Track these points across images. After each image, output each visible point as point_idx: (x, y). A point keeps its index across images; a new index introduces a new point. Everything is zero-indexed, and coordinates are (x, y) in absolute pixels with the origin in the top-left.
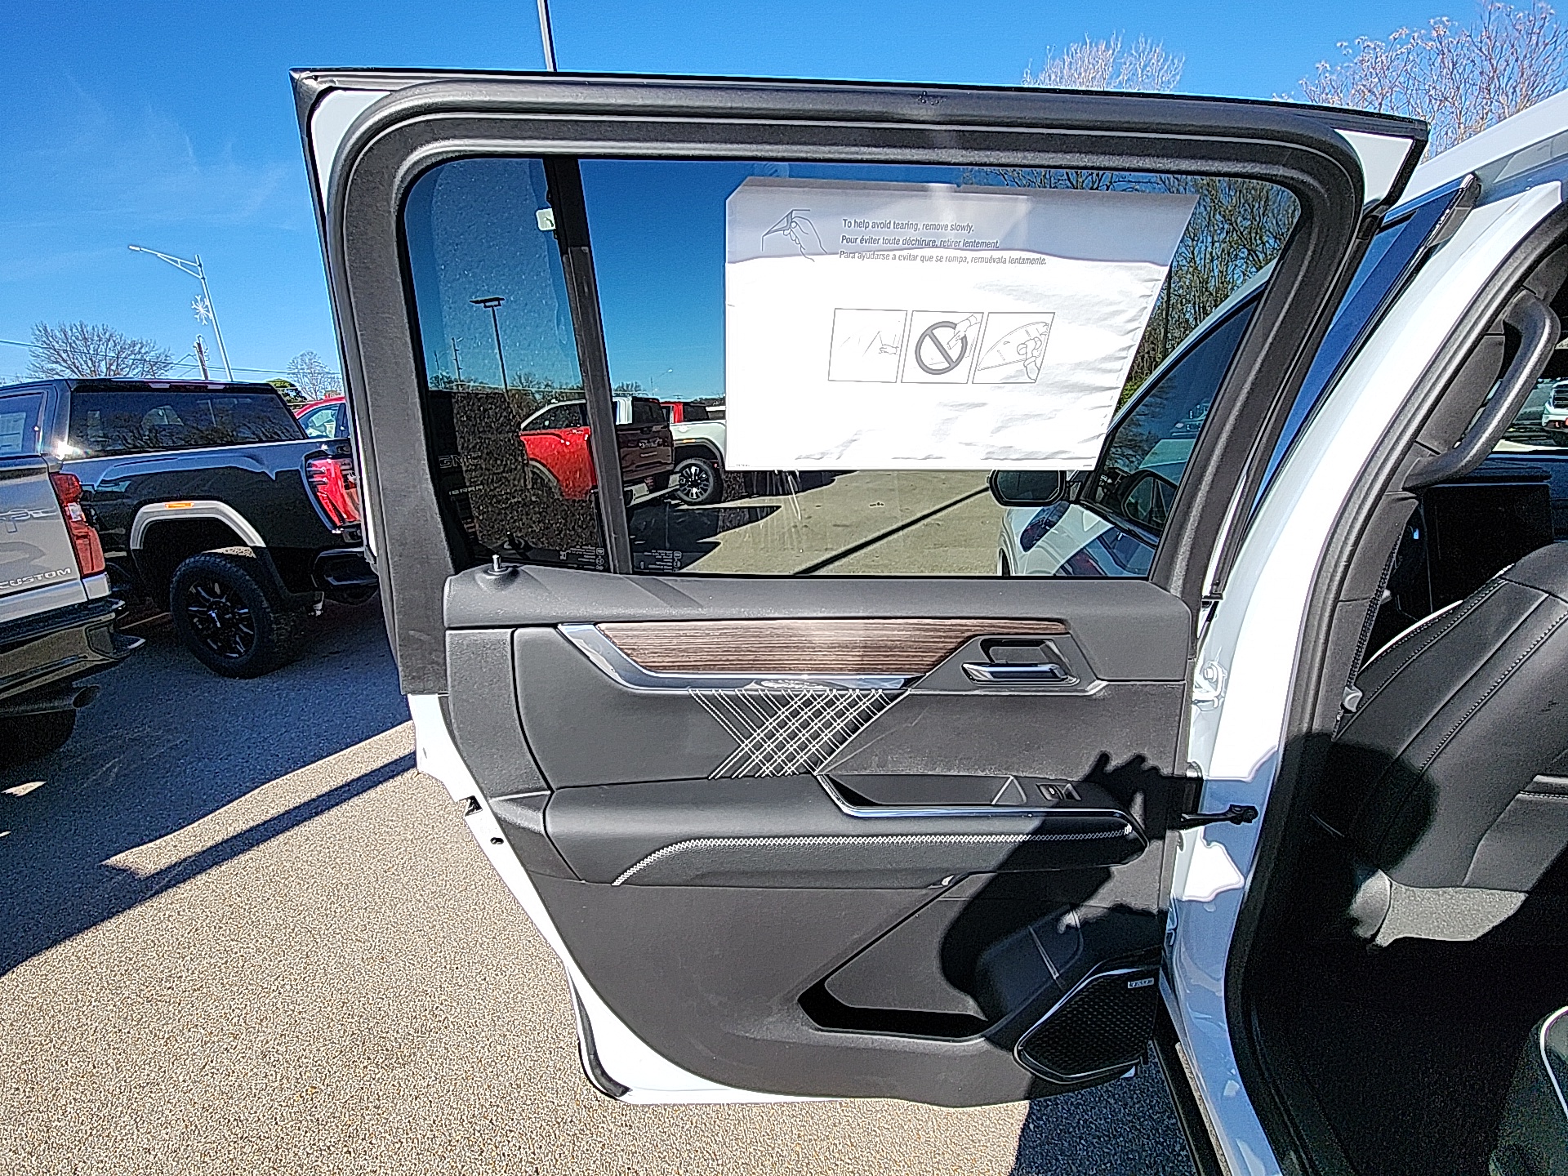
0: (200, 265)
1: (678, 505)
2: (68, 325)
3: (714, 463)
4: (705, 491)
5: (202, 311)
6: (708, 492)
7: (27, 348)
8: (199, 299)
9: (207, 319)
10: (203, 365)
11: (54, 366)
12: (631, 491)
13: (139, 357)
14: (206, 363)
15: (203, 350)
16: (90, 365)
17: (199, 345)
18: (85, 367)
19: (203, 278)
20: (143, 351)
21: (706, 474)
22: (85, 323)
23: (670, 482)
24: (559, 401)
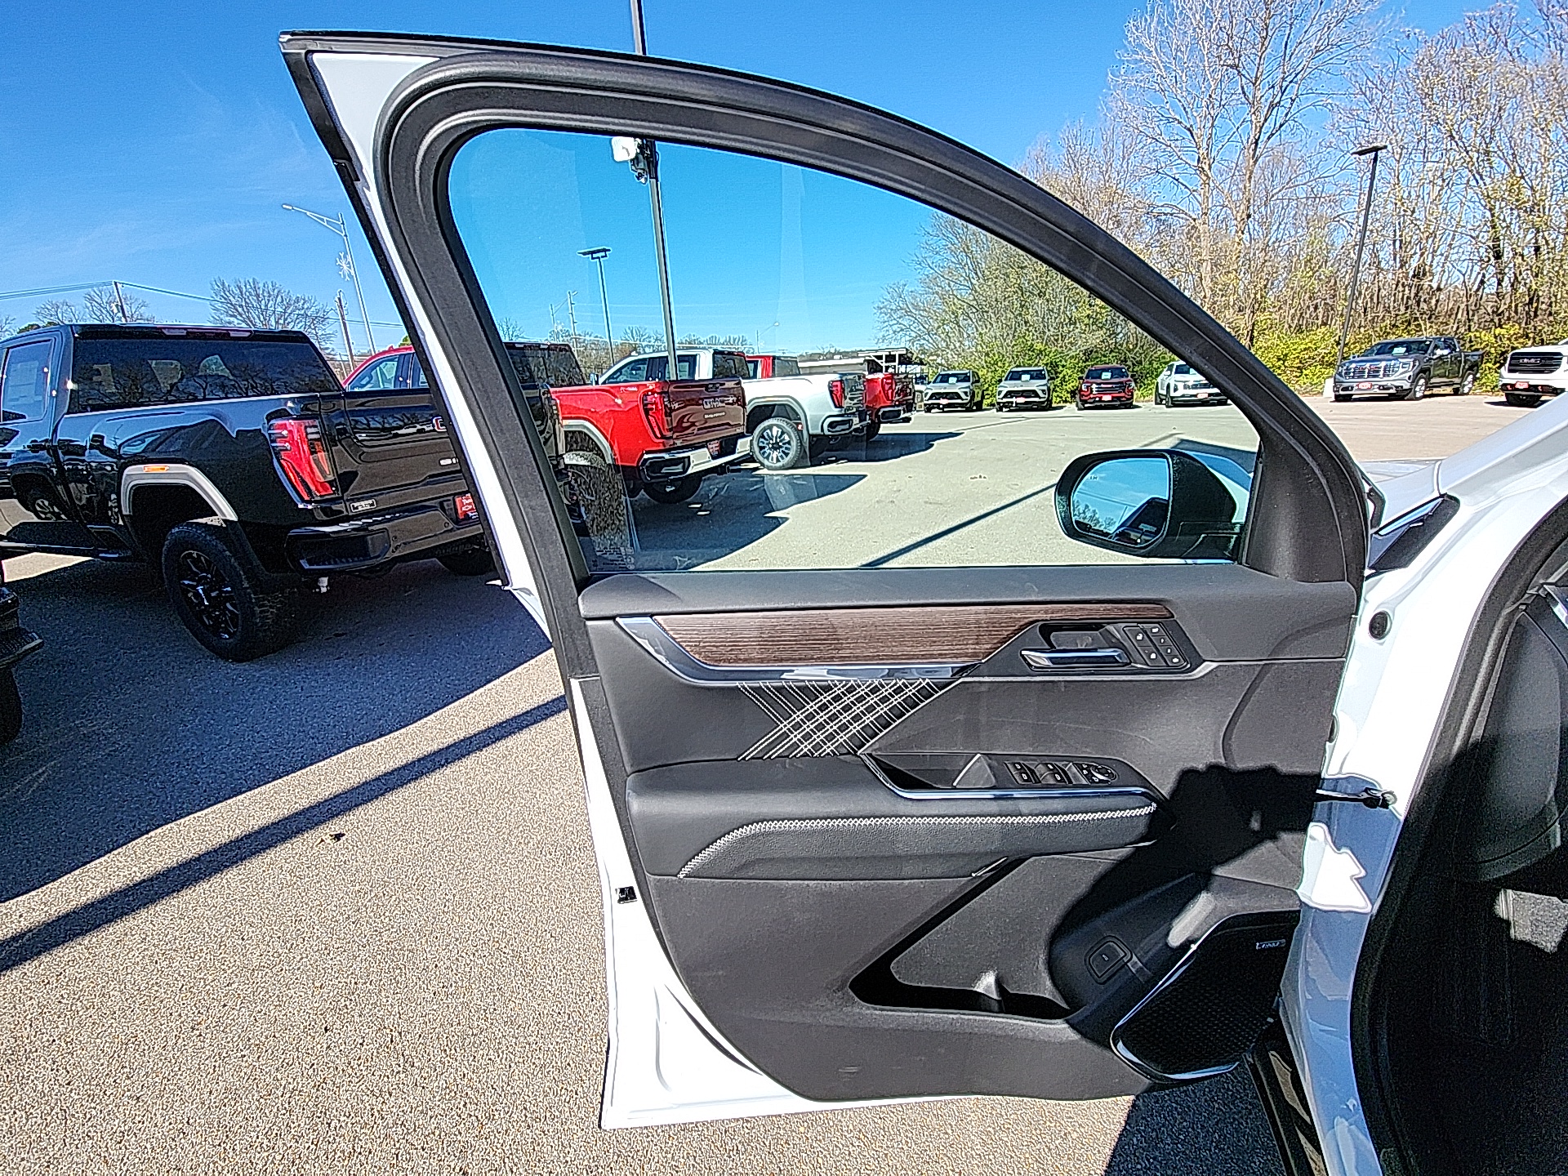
0: (343, 223)
1: (757, 469)
2: (242, 281)
3: (798, 424)
4: (787, 455)
5: (345, 267)
6: (790, 456)
7: (208, 302)
8: (342, 255)
9: (350, 275)
10: (343, 319)
11: (232, 319)
12: (689, 457)
13: (302, 312)
14: (346, 317)
15: (343, 305)
16: (262, 319)
17: (339, 299)
18: (257, 320)
19: (346, 236)
20: (305, 306)
21: (790, 436)
22: (258, 279)
23: (738, 447)
24: (639, 353)
